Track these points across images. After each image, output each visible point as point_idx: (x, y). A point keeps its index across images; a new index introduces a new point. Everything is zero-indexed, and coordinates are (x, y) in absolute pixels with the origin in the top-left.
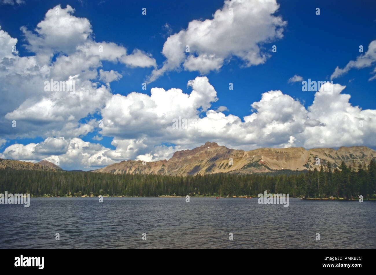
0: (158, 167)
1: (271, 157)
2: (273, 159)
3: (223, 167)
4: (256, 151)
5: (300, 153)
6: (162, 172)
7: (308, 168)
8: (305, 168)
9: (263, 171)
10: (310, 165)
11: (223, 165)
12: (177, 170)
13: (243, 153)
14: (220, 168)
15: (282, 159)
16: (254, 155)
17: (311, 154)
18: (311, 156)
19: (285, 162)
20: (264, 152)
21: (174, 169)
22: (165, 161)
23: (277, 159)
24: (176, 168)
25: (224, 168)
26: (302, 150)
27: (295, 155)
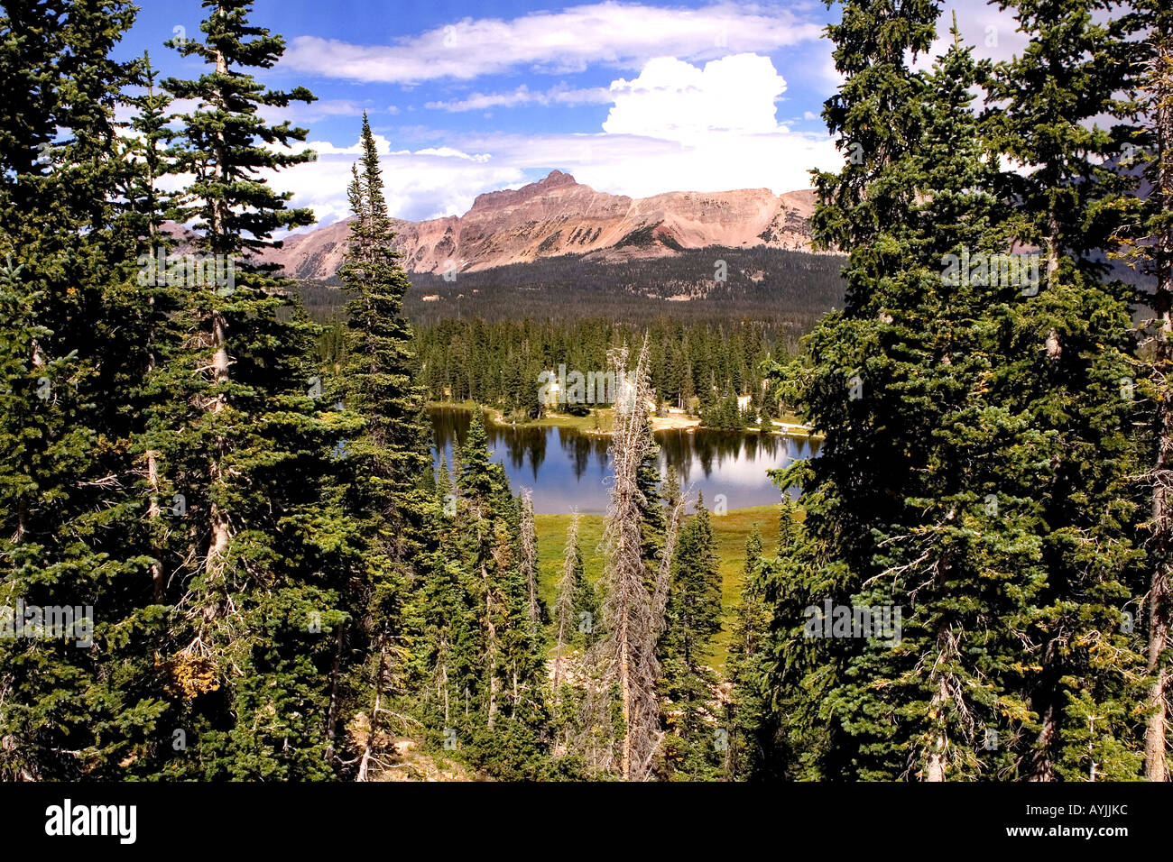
0: (436, 235)
1: (690, 215)
2: (692, 220)
3: (578, 239)
4: (655, 201)
5: (758, 204)
6: (446, 247)
7: (767, 241)
8: (762, 242)
9: (655, 255)
10: (773, 235)
11: (579, 234)
12: (481, 241)
13: (629, 205)
14: (572, 242)
15: (713, 219)
16: (650, 209)
17: (782, 207)
18: (783, 212)
19: (719, 227)
20: (672, 203)
21: (473, 239)
22: (456, 218)
23: (702, 220)
24: (479, 238)
25: (581, 242)
26: (763, 196)
27: (746, 208)
